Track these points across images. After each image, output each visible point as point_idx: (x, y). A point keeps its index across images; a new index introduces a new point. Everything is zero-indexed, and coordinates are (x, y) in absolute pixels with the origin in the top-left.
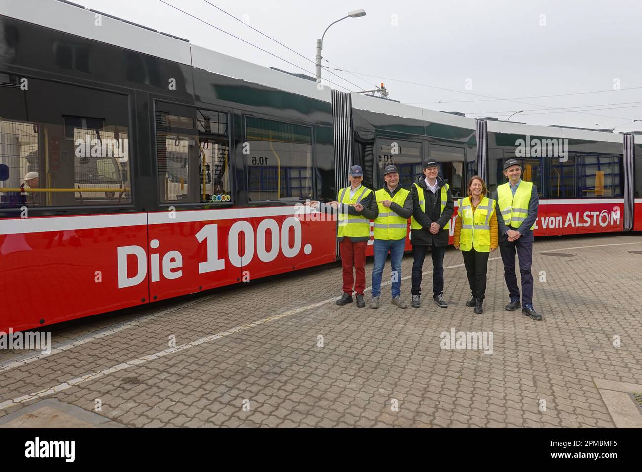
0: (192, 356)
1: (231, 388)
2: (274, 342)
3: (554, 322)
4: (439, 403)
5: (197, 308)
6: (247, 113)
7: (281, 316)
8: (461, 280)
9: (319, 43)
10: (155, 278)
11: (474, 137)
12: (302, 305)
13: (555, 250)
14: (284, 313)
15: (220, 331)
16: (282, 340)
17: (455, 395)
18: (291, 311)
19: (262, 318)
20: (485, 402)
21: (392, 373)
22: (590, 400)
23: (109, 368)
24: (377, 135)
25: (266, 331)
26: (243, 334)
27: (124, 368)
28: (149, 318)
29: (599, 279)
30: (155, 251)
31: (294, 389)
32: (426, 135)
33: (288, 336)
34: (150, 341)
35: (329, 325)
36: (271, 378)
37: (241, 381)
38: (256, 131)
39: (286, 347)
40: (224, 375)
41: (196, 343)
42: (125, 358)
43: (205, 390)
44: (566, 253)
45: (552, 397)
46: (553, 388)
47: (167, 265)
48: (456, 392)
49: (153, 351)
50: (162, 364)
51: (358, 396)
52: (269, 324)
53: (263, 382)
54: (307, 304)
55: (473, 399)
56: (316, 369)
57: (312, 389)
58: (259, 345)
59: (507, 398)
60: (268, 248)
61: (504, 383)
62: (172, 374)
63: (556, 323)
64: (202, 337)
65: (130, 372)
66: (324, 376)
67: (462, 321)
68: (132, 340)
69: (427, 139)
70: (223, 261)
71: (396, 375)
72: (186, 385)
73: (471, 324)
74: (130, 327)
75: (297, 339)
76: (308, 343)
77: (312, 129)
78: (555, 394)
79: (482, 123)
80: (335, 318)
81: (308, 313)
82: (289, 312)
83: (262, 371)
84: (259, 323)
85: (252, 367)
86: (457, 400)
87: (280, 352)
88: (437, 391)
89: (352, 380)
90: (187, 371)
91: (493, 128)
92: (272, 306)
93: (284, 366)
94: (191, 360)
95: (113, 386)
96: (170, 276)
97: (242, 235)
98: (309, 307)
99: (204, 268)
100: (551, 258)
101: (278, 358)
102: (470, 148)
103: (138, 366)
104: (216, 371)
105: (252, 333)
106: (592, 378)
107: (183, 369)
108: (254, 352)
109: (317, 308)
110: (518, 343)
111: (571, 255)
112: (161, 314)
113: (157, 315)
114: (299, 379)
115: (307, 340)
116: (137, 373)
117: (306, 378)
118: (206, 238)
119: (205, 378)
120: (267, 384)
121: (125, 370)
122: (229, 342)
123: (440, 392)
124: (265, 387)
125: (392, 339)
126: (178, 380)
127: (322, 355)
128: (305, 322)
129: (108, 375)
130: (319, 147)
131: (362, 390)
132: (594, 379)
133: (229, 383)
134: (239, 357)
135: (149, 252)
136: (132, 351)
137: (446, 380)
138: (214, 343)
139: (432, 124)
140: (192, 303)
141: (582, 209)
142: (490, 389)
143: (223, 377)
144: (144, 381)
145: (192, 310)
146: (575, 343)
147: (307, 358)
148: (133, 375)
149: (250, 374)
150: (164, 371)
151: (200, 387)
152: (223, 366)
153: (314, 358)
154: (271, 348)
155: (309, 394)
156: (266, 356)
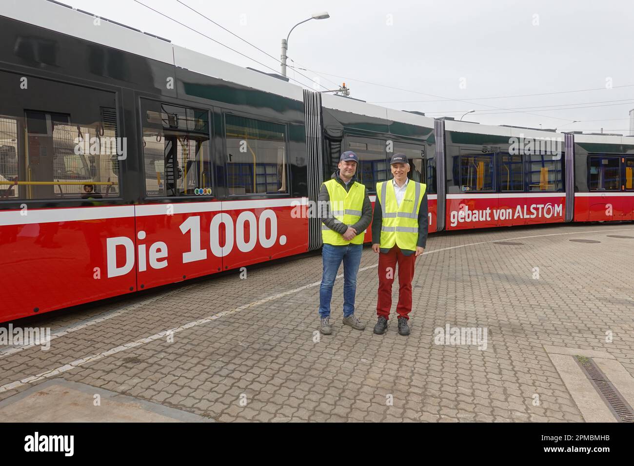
0: (185, 337)
1: (227, 364)
2: (260, 323)
3: (508, 301)
4: (415, 368)
5: (182, 296)
6: (225, 110)
7: (263, 301)
8: (424, 267)
9: (285, 43)
10: (142, 268)
11: (433, 136)
12: (282, 291)
13: (506, 240)
14: (266, 299)
15: (208, 316)
16: (268, 322)
17: (428, 362)
18: (272, 297)
19: (245, 303)
20: (454, 367)
21: (371, 347)
22: (541, 363)
23: (108, 350)
24: (346, 133)
25: (251, 315)
26: (230, 317)
27: (123, 350)
28: (136, 306)
29: (545, 264)
30: (142, 242)
31: (285, 363)
32: (389, 133)
33: (272, 318)
34: (143, 325)
35: (310, 308)
36: (264, 354)
37: (235, 357)
38: (234, 128)
39: (273, 327)
40: (219, 353)
41: (187, 326)
42: (121, 341)
43: (204, 365)
44: (516, 242)
45: (510, 361)
46: (510, 354)
47: (154, 255)
48: (428, 360)
49: (147, 335)
50: (158, 345)
51: (344, 365)
52: (253, 309)
53: (256, 357)
54: (285, 290)
55: (444, 365)
56: (303, 345)
57: (301, 362)
58: (247, 326)
59: (472, 363)
60: (247, 239)
61: (469, 351)
62: (170, 354)
63: (510, 302)
64: (191, 321)
65: (129, 353)
66: (311, 351)
67: (429, 302)
68: (125, 326)
69: (391, 136)
70: (205, 251)
71: (375, 348)
72: (185, 362)
73: (436, 304)
74: (119, 314)
75: (281, 320)
76: (292, 323)
77: (286, 127)
78: (512, 359)
79: (440, 122)
80: (314, 302)
81: (287, 298)
82: (270, 298)
83: (253, 348)
84: (243, 307)
85: (243, 345)
86: (429, 366)
87: (268, 331)
88: (412, 360)
89: (336, 353)
90: (184, 351)
91: (450, 127)
92: (253, 292)
93: (274, 343)
94: (185, 341)
95: (116, 365)
96: (156, 265)
97: (222, 227)
98: (288, 293)
99: (187, 258)
100: (502, 246)
101: (266, 337)
102: (430, 145)
103: (136, 348)
104: (211, 350)
105: (238, 317)
106: (542, 345)
107: (179, 349)
108: (244, 333)
109: (296, 294)
110: (478, 318)
111: (521, 244)
112: (147, 302)
113: (143, 303)
114: (289, 353)
115: (291, 321)
116: (136, 354)
117: (295, 353)
118: (190, 230)
119: (201, 355)
120: (260, 359)
121: (124, 352)
122: (218, 325)
123: (415, 360)
124: (259, 361)
125: (368, 318)
126: (177, 358)
127: (306, 333)
128: (287, 306)
129: (108, 357)
130: (293, 144)
131: (346, 360)
132: (544, 346)
133: (226, 359)
134: (229, 337)
135: (137, 242)
136: (126, 336)
137: (419, 350)
138: (205, 326)
139: (395, 123)
140: (176, 292)
141: (529, 202)
142: (458, 356)
143: (218, 354)
144: (144, 360)
145: (177, 298)
146: (527, 317)
147: (292, 336)
148: (132, 355)
149: (243, 351)
150: (161, 351)
151: (198, 363)
152: (217, 345)
153: (300, 336)
154: (258, 329)
155: (299, 365)
156: (255, 336)
